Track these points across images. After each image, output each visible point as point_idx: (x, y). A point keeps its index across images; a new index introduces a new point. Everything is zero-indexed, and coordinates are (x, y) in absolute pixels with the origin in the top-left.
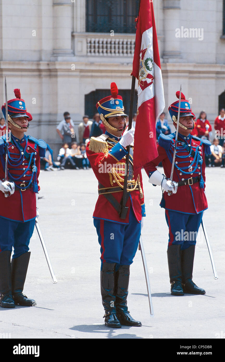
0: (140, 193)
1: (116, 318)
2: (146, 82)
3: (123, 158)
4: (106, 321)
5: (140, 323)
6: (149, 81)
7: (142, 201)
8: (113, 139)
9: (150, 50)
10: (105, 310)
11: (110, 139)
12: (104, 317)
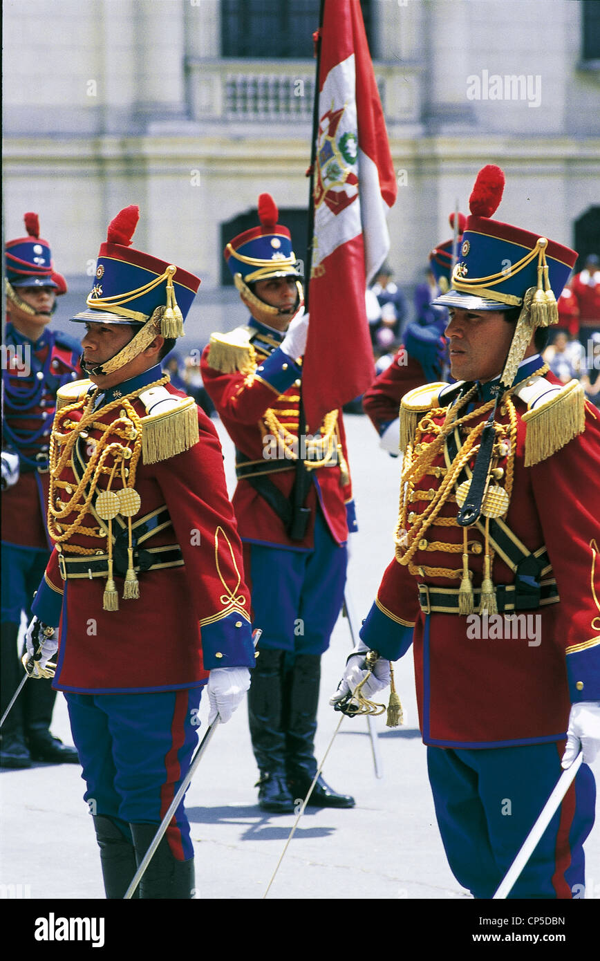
0: (341, 473)
1: (284, 788)
2: (343, 194)
3: (294, 385)
4: (262, 794)
5: (352, 800)
6: (351, 190)
7: (347, 492)
8: (268, 339)
9: (351, 113)
10: (259, 767)
11: (261, 337)
12: (257, 785)
